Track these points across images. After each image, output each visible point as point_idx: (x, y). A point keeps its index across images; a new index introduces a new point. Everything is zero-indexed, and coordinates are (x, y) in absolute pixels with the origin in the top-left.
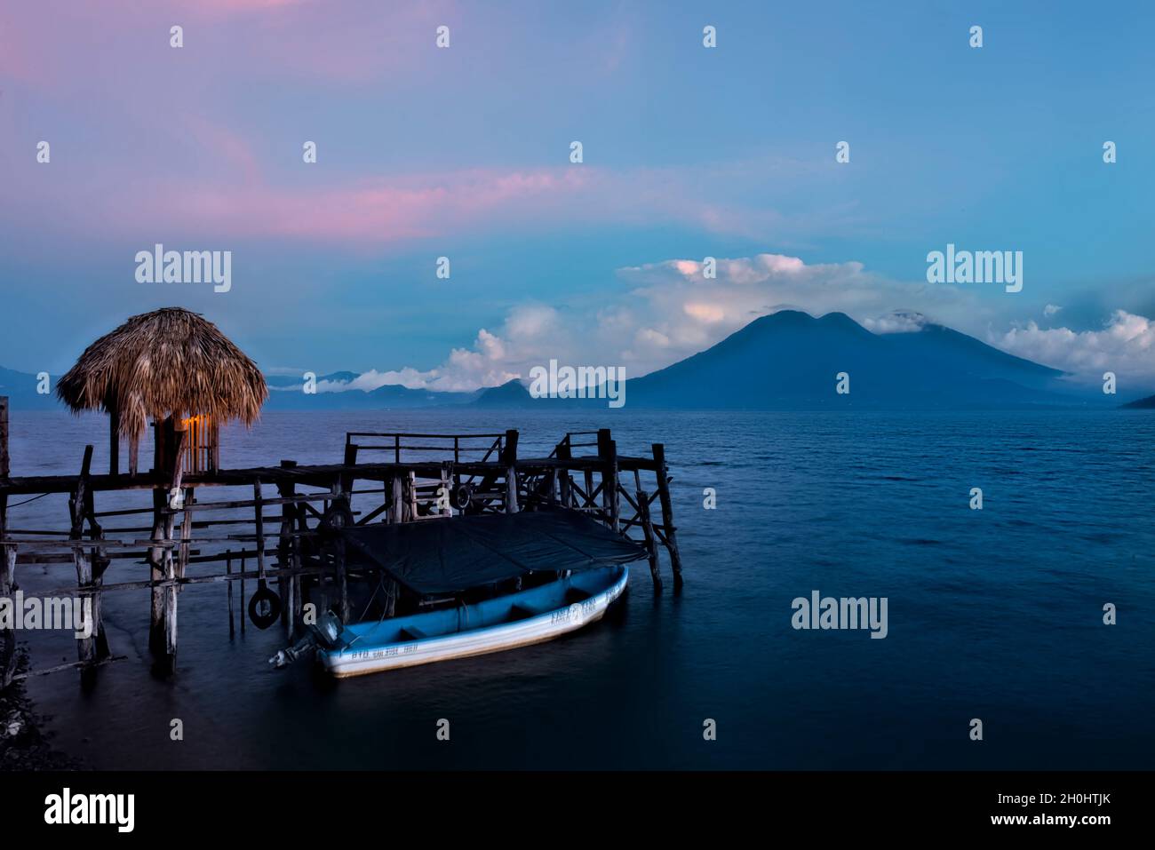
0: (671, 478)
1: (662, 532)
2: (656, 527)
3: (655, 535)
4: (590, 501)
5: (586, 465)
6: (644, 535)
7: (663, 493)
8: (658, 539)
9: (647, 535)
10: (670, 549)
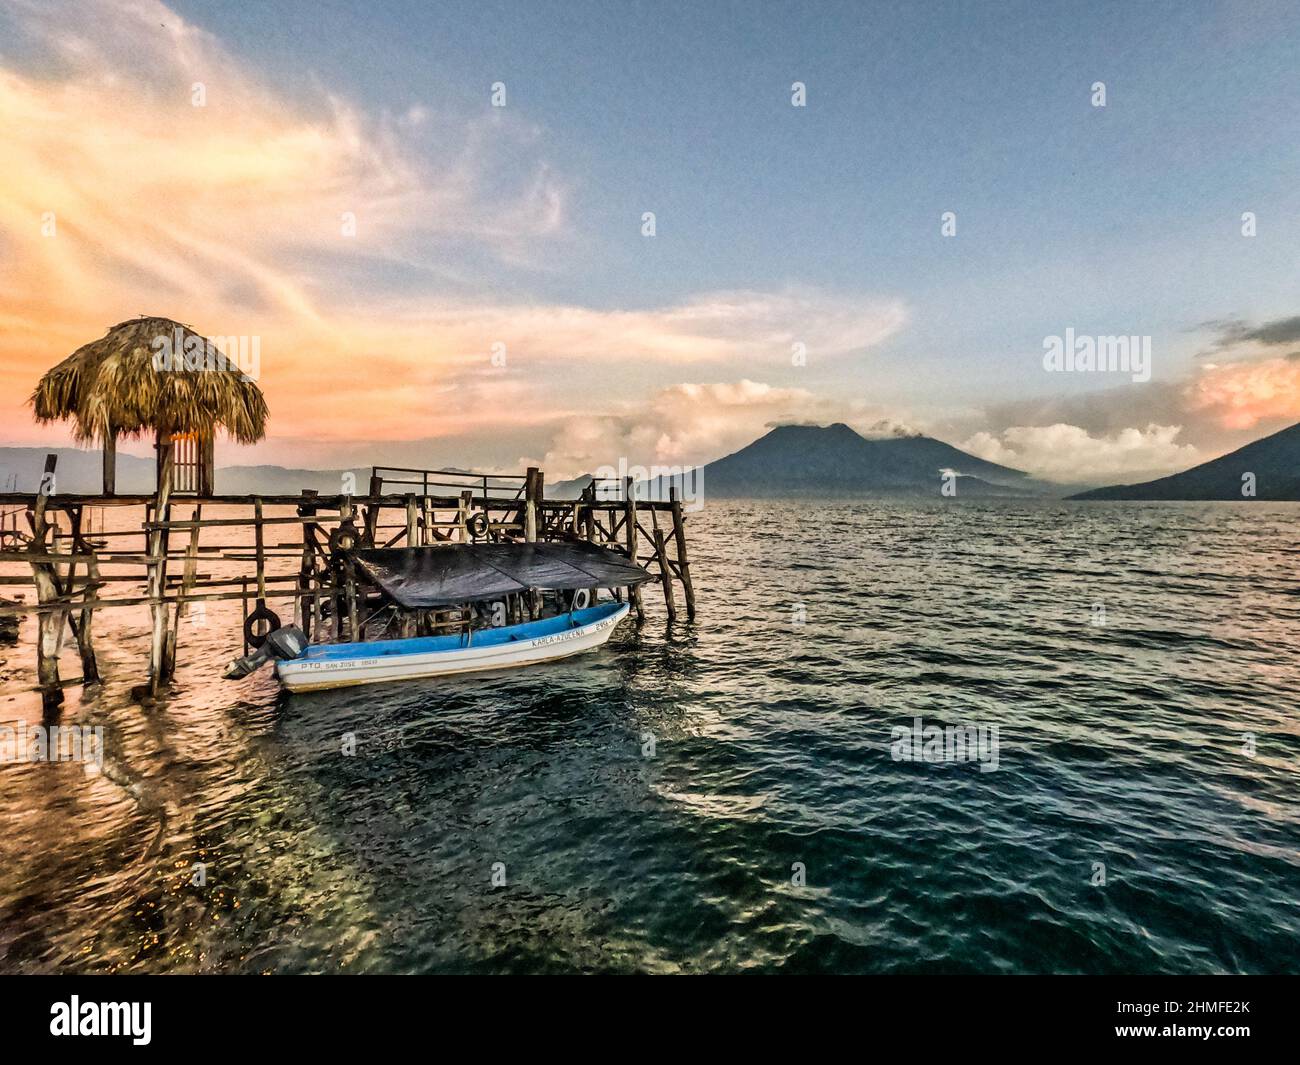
0: (685, 519)
1: (677, 567)
2: (671, 563)
3: (670, 569)
4: (612, 538)
5: (611, 507)
6: (660, 569)
7: (678, 531)
8: (673, 574)
9: (663, 569)
10: (684, 582)
